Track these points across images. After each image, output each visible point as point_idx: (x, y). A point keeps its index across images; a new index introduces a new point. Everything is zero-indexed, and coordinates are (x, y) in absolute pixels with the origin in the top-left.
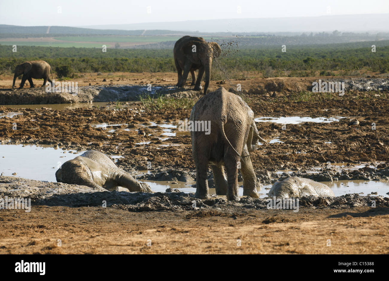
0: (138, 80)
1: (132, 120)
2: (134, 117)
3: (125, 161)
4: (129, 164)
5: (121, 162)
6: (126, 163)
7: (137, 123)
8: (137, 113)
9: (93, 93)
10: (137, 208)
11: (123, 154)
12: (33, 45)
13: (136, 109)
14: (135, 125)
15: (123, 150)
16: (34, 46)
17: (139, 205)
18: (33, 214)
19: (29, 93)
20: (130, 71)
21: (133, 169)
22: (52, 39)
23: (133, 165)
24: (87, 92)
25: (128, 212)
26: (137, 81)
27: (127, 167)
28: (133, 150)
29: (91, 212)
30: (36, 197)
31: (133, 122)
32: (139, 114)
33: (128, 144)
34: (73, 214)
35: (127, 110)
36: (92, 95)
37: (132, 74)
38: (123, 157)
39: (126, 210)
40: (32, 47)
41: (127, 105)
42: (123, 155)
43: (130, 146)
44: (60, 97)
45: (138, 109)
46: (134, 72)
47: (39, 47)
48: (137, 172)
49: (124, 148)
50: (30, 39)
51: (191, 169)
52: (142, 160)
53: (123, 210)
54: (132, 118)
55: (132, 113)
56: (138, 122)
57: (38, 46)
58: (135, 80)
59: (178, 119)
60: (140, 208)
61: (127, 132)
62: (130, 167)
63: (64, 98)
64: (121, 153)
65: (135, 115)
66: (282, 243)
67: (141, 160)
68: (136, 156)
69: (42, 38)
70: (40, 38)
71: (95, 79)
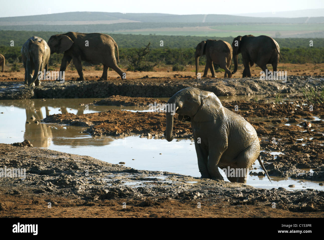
0: (300, 71)
1: (293, 115)
2: (295, 111)
3: (286, 158)
4: (289, 161)
5: (281, 158)
6: (286, 160)
7: (299, 118)
8: (298, 107)
9: (251, 85)
10: (298, 208)
11: (283, 150)
12: (188, 35)
13: (297, 102)
14: (296, 119)
15: (283, 146)
16: (190, 36)
17: (301, 205)
18: (188, 211)
19: (184, 85)
20: (291, 62)
21: (294, 167)
22: (207, 28)
23: (294, 163)
24: (244, 84)
25: (288, 211)
26: (299, 73)
27: (287, 165)
28: (294, 146)
30: (191, 193)
31: (294, 116)
32: (301, 107)
33: (289, 140)
34: (230, 212)
35: (288, 104)
36: (250, 87)
37: (293, 65)
38: (283, 154)
39: (286, 209)
41: (288, 98)
42: (283, 152)
43: (291, 142)
44: (216, 88)
45: (300, 103)
46: (296, 63)
47: (194, 37)
48: (298, 170)
49: (284, 144)
50: (185, 29)
52: (304, 158)
53: (283, 209)
54: (293, 112)
55: (293, 106)
56: (300, 116)
57: (193, 35)
58: (296, 71)
60: (302, 208)
61: (287, 127)
62: (291, 165)
63: (220, 91)
64: (281, 150)
65: (296, 109)
67: (302, 157)
68: (297, 153)
69: (198, 27)
70: (196, 27)
71: (253, 71)
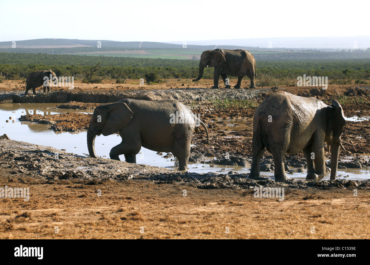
0: (209, 85)
1: (204, 117)
2: (205, 114)
3: (197, 149)
4: (199, 151)
5: (194, 149)
6: (198, 150)
7: (207, 119)
8: (207, 111)
9: (173, 94)
10: (204, 186)
11: (195, 143)
12: (129, 56)
13: (207, 108)
14: (205, 120)
15: (195, 140)
16: (129, 58)
17: (206, 184)
18: (123, 188)
19: (124, 94)
20: (204, 78)
21: (203, 155)
22: (143, 52)
23: (203, 152)
24: (168, 94)
25: (197, 189)
26: (209, 86)
27: (198, 154)
28: (203, 140)
29: (168, 188)
30: (126, 175)
31: (204, 118)
32: (209, 112)
33: (200, 136)
34: (154, 189)
35: (200, 109)
36: (173, 96)
37: (205, 80)
38: (195, 146)
39: (195, 187)
40: (127, 58)
41: (200, 105)
42: (195, 144)
43: (201, 138)
44: (148, 97)
45: (208, 108)
46: (207, 79)
47: (133, 58)
48: (206, 158)
49: (196, 139)
50: (127, 52)
51: (248, 156)
52: (210, 149)
53: (193, 187)
54: (203, 115)
55: (204, 111)
56: (208, 118)
57: (132, 57)
58: (207, 85)
59: (240, 116)
60: (207, 186)
62: (200, 154)
63: (151, 98)
64: (194, 143)
65: (205, 113)
66: (315, 215)
67: (209, 148)
68: (205, 145)
69: (136, 51)
70: (134, 51)
71: (176, 84)
